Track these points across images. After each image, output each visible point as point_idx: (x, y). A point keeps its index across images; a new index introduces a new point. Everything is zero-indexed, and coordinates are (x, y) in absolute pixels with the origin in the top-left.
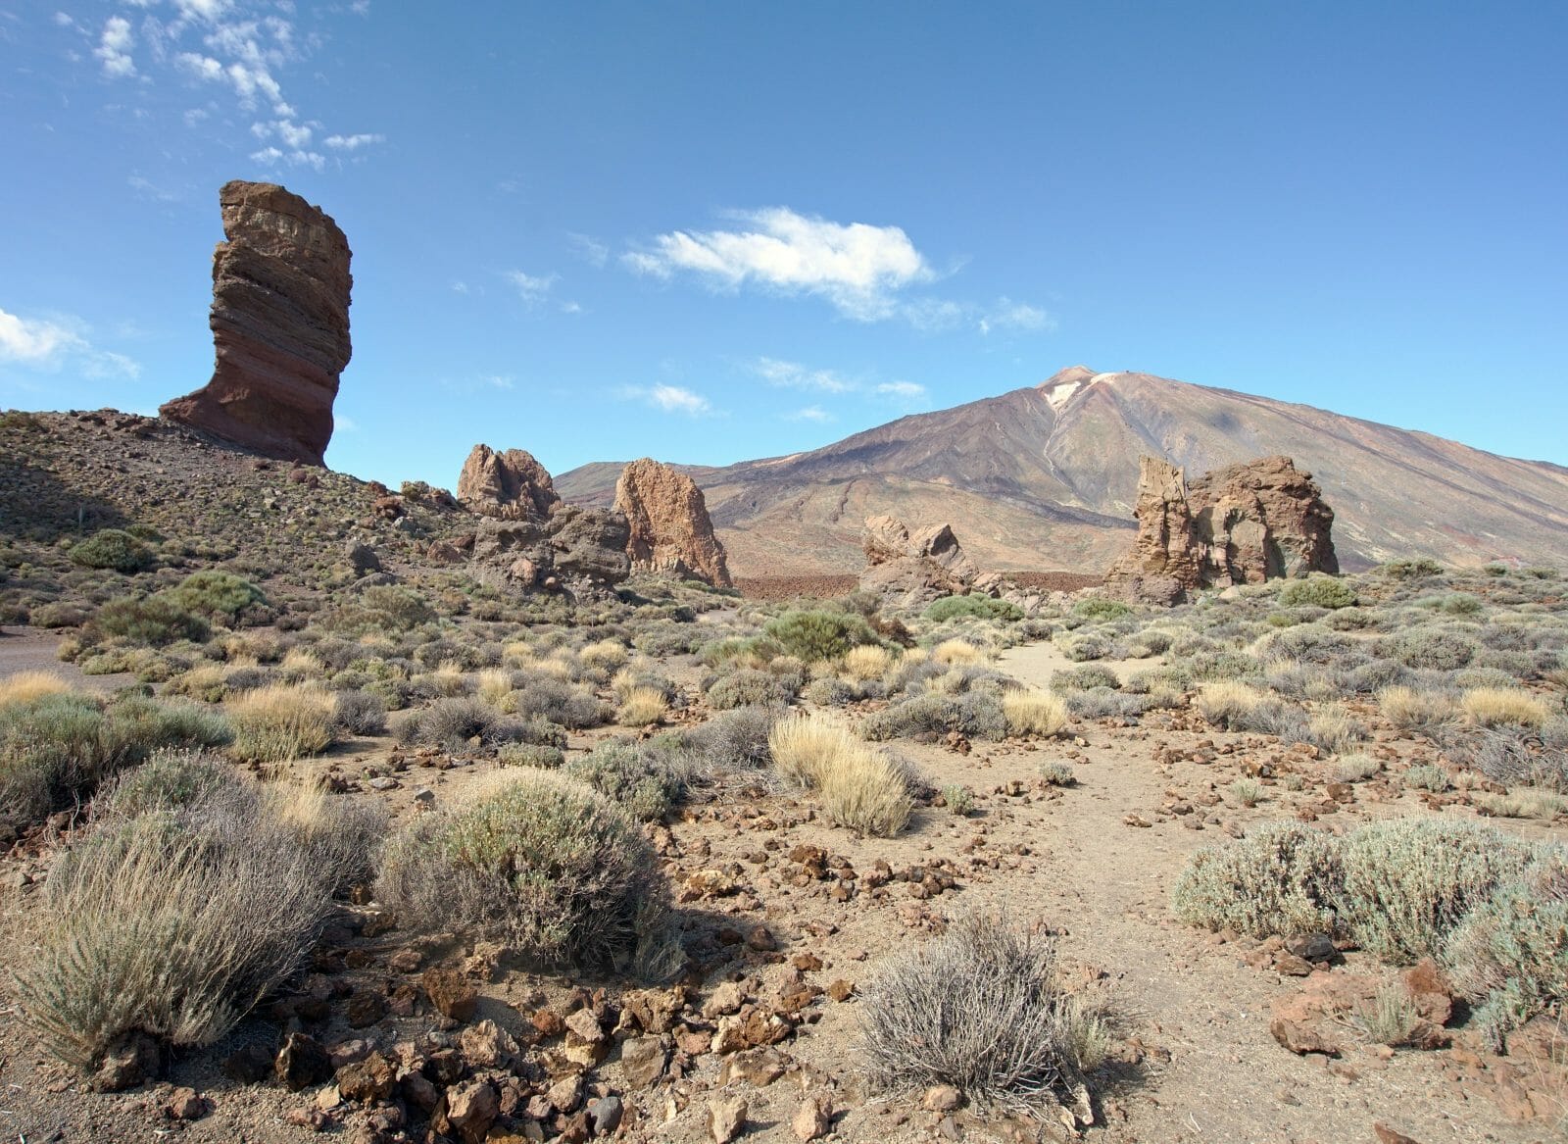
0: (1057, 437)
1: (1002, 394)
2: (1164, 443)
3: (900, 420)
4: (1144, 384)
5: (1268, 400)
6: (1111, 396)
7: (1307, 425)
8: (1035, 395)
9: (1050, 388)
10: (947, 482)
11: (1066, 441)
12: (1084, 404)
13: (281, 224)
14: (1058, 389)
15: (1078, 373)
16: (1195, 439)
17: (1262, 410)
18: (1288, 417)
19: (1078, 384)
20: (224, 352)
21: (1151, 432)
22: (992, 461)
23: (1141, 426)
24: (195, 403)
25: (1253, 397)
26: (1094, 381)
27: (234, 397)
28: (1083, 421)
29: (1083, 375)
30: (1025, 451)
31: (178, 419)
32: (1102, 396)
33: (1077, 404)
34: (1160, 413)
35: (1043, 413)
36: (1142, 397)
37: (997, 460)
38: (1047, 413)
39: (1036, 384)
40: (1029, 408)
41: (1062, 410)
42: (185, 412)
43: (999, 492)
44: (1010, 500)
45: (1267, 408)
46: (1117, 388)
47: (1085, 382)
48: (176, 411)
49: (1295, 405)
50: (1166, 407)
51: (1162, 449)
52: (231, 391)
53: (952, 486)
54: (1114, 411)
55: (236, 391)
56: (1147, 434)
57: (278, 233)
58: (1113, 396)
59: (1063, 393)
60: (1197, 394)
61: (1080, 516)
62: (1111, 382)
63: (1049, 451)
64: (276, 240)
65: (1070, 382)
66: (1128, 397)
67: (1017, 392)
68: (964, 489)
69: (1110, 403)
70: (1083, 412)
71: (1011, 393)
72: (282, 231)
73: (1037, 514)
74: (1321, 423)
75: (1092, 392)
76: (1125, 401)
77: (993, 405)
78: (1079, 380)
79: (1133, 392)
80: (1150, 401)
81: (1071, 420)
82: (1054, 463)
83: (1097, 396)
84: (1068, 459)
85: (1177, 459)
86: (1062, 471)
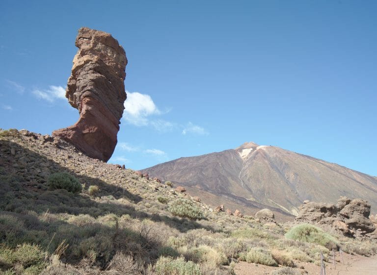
0: (244, 170)
1: (222, 151)
2: (286, 175)
3: (179, 159)
4: (277, 151)
5: (323, 161)
6: (265, 156)
7: (338, 171)
8: (235, 153)
9: (241, 150)
10: (199, 188)
11: (248, 173)
12: (254, 158)
13: (109, 51)
14: (244, 151)
15: (252, 145)
16: (297, 175)
17: (321, 165)
18: (330, 168)
19: (251, 149)
20: (90, 108)
21: (281, 171)
22: (218, 179)
23: (277, 168)
24: (74, 132)
25: (317, 160)
26: (258, 148)
27: (89, 131)
28: (254, 164)
29: (254, 146)
30: (232, 176)
31: (66, 139)
32: (261, 155)
33: (252, 157)
34: (284, 163)
35: (238, 160)
36: (277, 156)
37: (220, 179)
38: (239, 160)
39: (236, 148)
40: (232, 158)
41: (246, 159)
42: (69, 136)
43: (222, 193)
44: (226, 197)
45: (323, 164)
46: (267, 152)
47: (254, 148)
48: (66, 135)
49: (332, 163)
50: (286, 161)
51: (285, 178)
52: (88, 127)
53: (201, 189)
54: (266, 161)
55: (90, 128)
56: (279, 171)
57: (108, 55)
58: (265, 155)
59: (245, 153)
60: (297, 157)
61: (255, 205)
62: (265, 149)
63: (241, 176)
64: (107, 58)
65: (249, 148)
66: (271, 156)
67: (227, 151)
68: (207, 191)
69: (264, 158)
70: (254, 161)
71: (225, 151)
72: (109, 55)
73: (238, 203)
74: (342, 172)
75: (257, 153)
76: (270, 158)
77: (218, 155)
78: (252, 147)
79: (273, 154)
80: (279, 158)
81: (249, 164)
82: (243, 182)
83: (259, 155)
84: (249, 180)
85: (291, 182)
86: (246, 185)
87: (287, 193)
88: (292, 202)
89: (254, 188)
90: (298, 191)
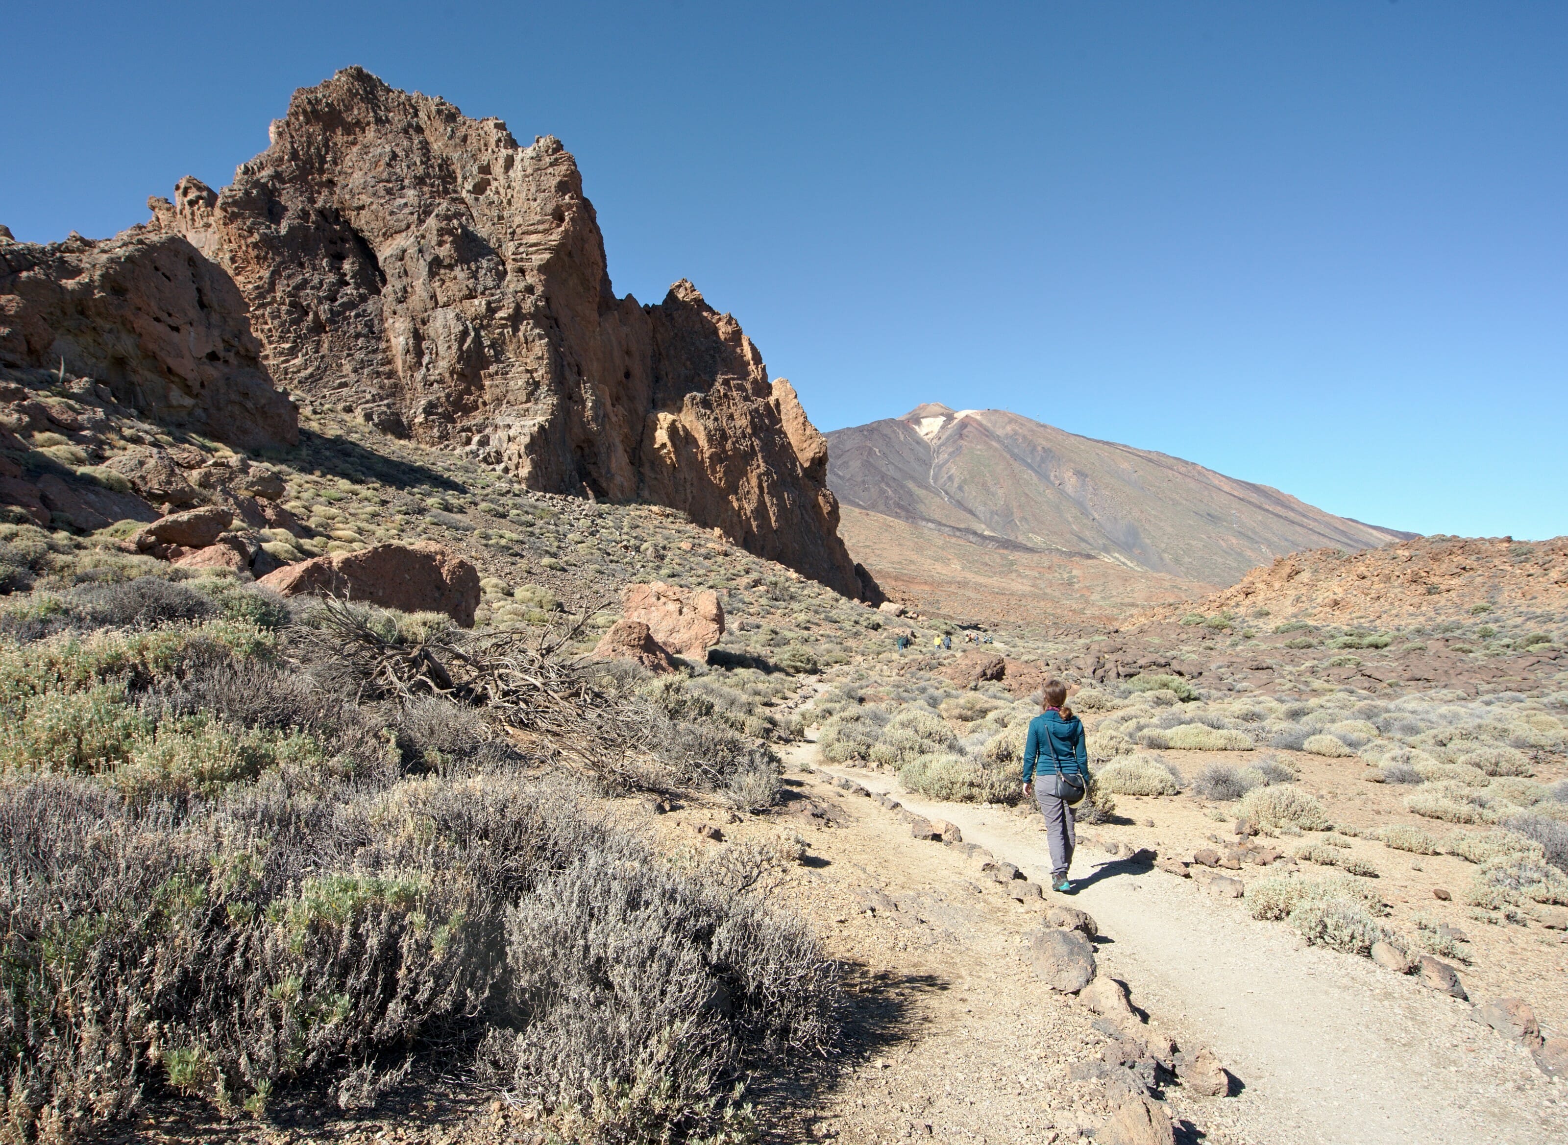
0: (940, 467)
2: (1052, 478)
4: (1011, 421)
5: (1125, 446)
8: (904, 426)
9: (916, 420)
11: (953, 471)
12: (959, 435)
14: (924, 421)
15: (939, 409)
19: (943, 419)
21: (1035, 466)
22: (883, 486)
23: (1025, 460)
26: (960, 415)
28: (964, 450)
29: (945, 410)
30: (913, 478)
32: (975, 429)
33: (950, 436)
34: (1039, 448)
36: (1015, 432)
37: (888, 485)
38: (921, 443)
39: (902, 415)
40: (902, 437)
41: (935, 441)
46: (986, 423)
47: (950, 418)
50: (1044, 443)
51: (1053, 483)
54: (994, 444)
56: (1032, 467)
58: (986, 429)
59: (930, 427)
62: (978, 417)
63: (936, 479)
65: (935, 416)
66: (1000, 432)
67: (884, 421)
69: (986, 436)
70: (962, 442)
74: (1183, 470)
75: (961, 426)
76: (999, 435)
77: (870, 431)
78: (942, 414)
79: (1004, 428)
80: (1024, 437)
81: (951, 450)
82: (947, 493)
83: (969, 428)
84: (960, 488)
85: (1072, 495)
86: (958, 501)
87: (1070, 519)
88: (1091, 541)
89: (982, 508)
90: (1096, 516)
